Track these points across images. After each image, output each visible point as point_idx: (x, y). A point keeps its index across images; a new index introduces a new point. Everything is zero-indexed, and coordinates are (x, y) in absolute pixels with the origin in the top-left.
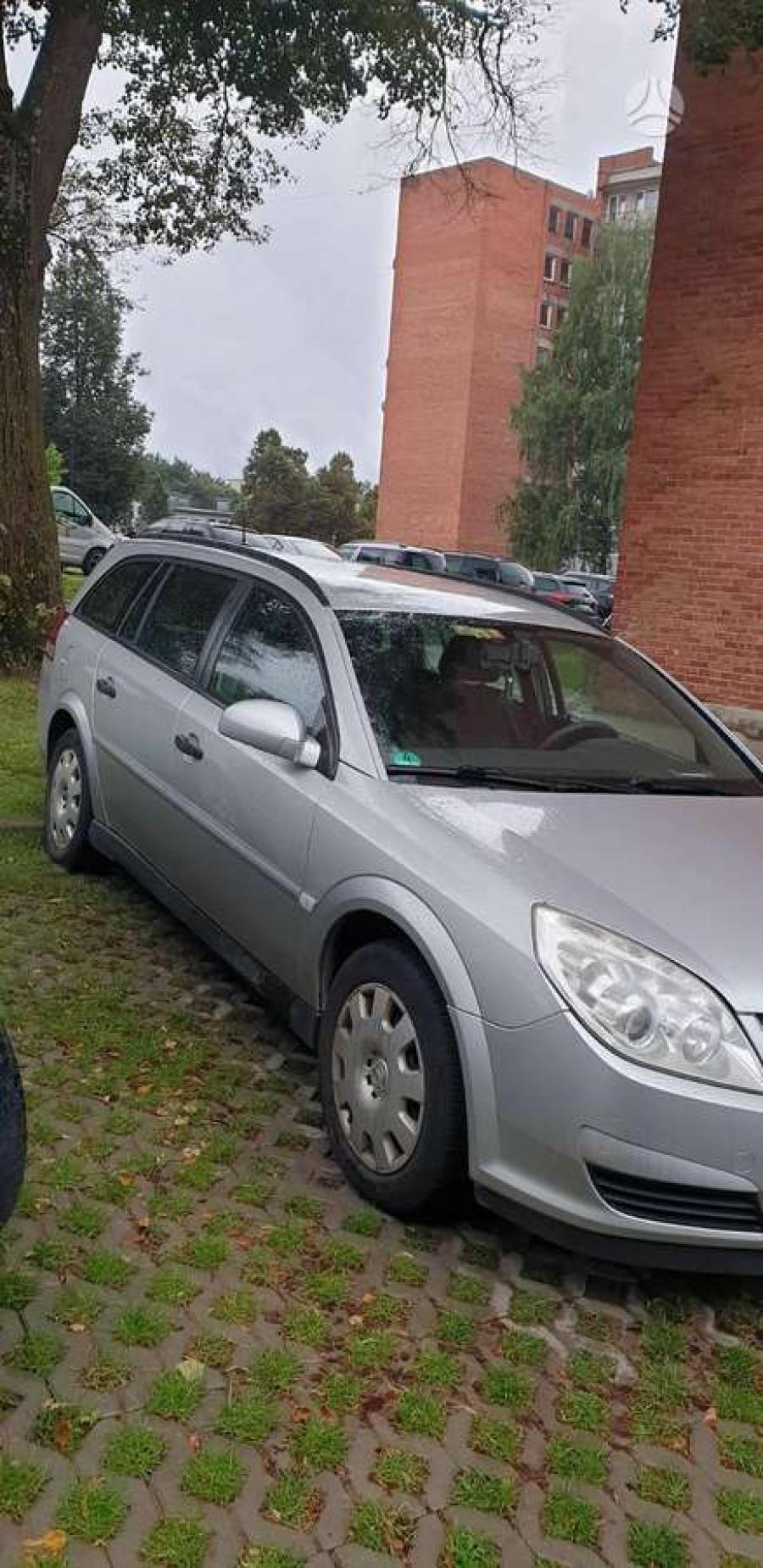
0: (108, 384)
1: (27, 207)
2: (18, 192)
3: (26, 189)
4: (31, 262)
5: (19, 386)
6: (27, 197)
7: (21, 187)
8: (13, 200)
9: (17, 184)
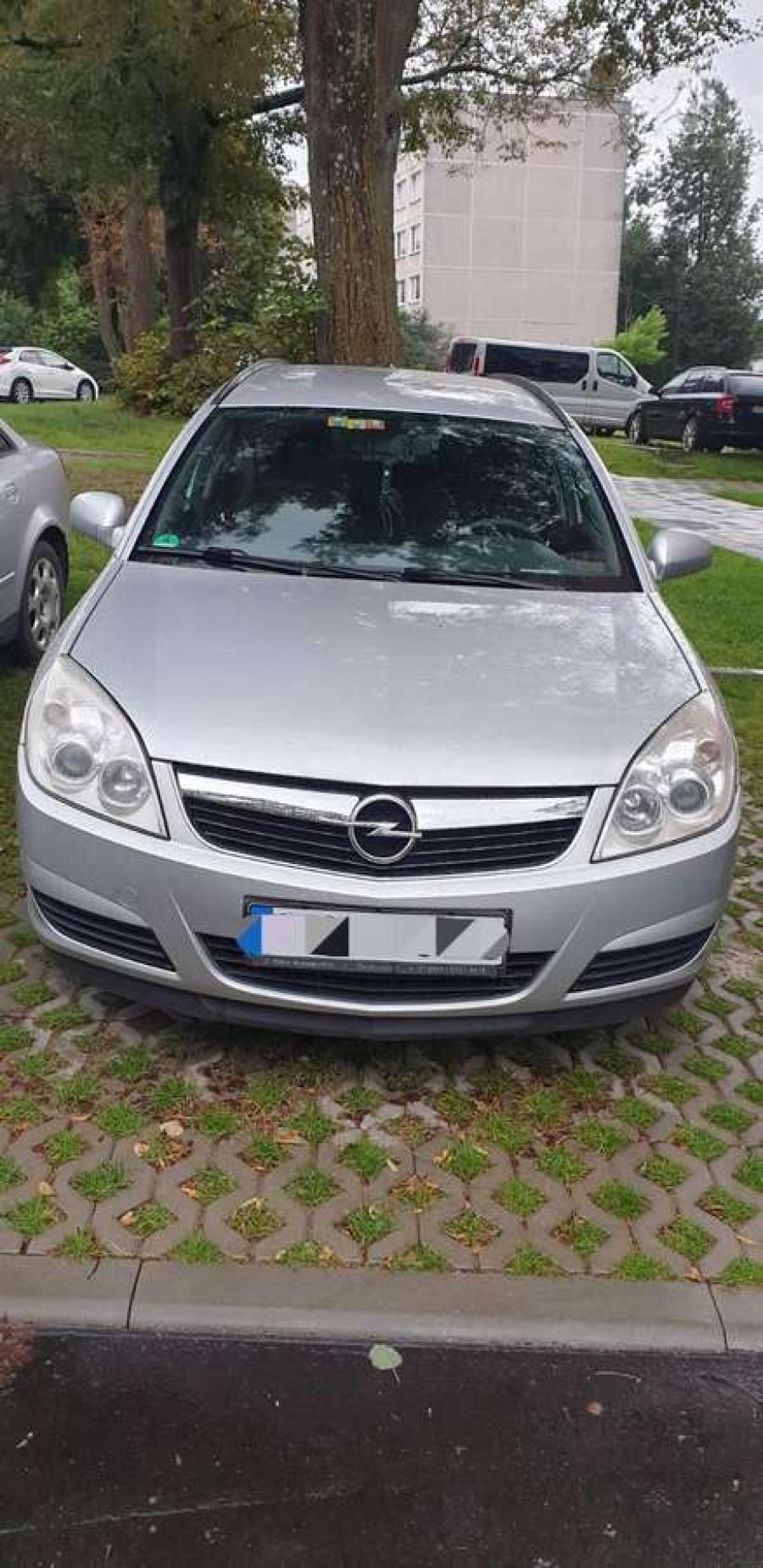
0: (731, 235)
1: (371, 60)
2: (363, 45)
3: (370, 42)
4: (375, 115)
5: (363, 240)
6: (370, 51)
7: (365, 41)
8: (358, 57)
9: (362, 38)
